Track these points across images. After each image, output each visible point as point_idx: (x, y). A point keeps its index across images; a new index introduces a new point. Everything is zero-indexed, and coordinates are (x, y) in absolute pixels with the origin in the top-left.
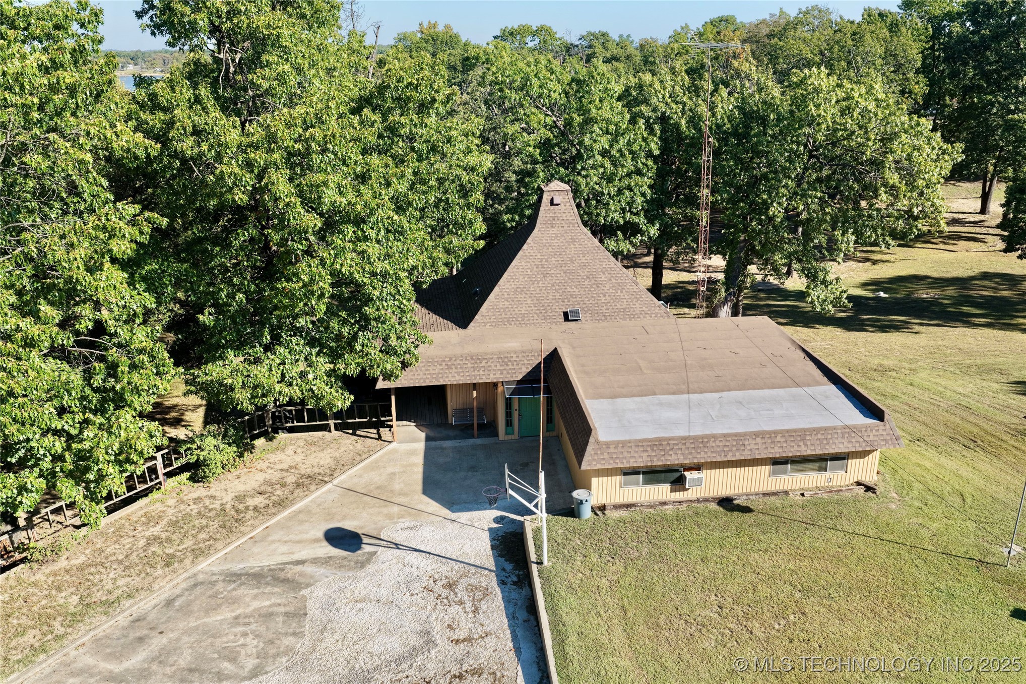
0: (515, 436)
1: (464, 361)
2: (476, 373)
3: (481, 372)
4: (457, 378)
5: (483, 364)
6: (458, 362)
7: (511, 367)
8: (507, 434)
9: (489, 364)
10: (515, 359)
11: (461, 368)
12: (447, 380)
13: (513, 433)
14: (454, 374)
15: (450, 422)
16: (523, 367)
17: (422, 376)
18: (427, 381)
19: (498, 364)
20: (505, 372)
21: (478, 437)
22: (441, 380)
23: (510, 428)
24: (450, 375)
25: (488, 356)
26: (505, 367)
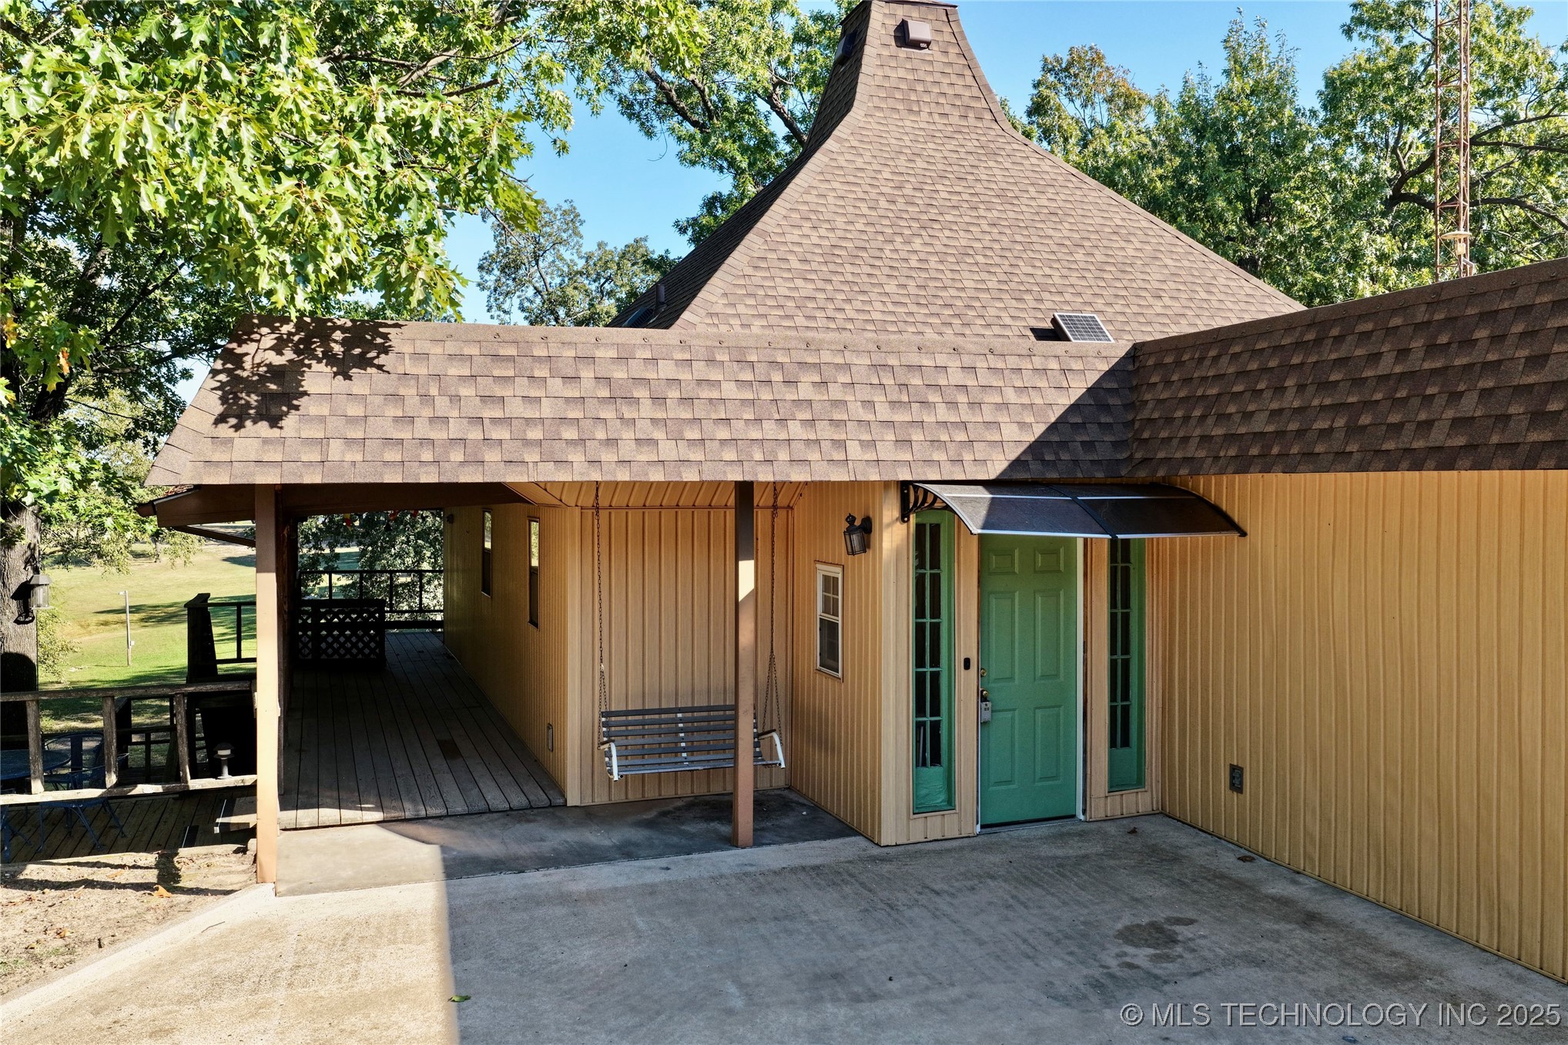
5: (805, 391)
11: (687, 401)
12: (608, 456)
13: (950, 803)
14: (645, 429)
15: (573, 799)
16: (1002, 418)
17: (455, 430)
18: (492, 456)
19: (879, 398)
20: (917, 436)
21: (757, 843)
22: (576, 457)
23: (935, 773)
24: (628, 434)
25: (826, 357)
26: (916, 413)
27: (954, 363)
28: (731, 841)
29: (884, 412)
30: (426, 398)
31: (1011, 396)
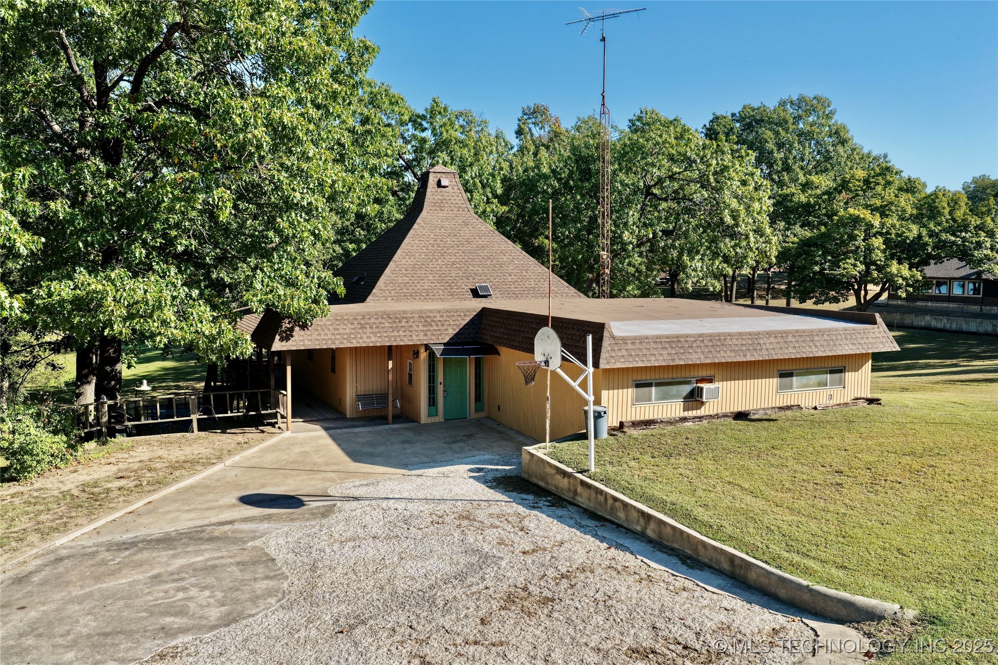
0: (440, 418)
1: (380, 320)
2: (395, 333)
3: (401, 333)
4: (373, 339)
5: (403, 324)
6: (373, 320)
7: (435, 327)
8: (430, 415)
9: (410, 324)
10: (438, 318)
11: (377, 327)
12: (361, 341)
13: (437, 415)
14: (368, 334)
15: (348, 416)
16: (449, 328)
17: (329, 336)
18: (337, 342)
19: (420, 324)
20: (429, 333)
21: (393, 423)
22: (354, 341)
23: (433, 408)
24: (365, 336)
25: (408, 315)
26: (429, 328)
27: (438, 315)
28: (388, 424)
29: (421, 328)
30: (323, 330)
31: (451, 322)
